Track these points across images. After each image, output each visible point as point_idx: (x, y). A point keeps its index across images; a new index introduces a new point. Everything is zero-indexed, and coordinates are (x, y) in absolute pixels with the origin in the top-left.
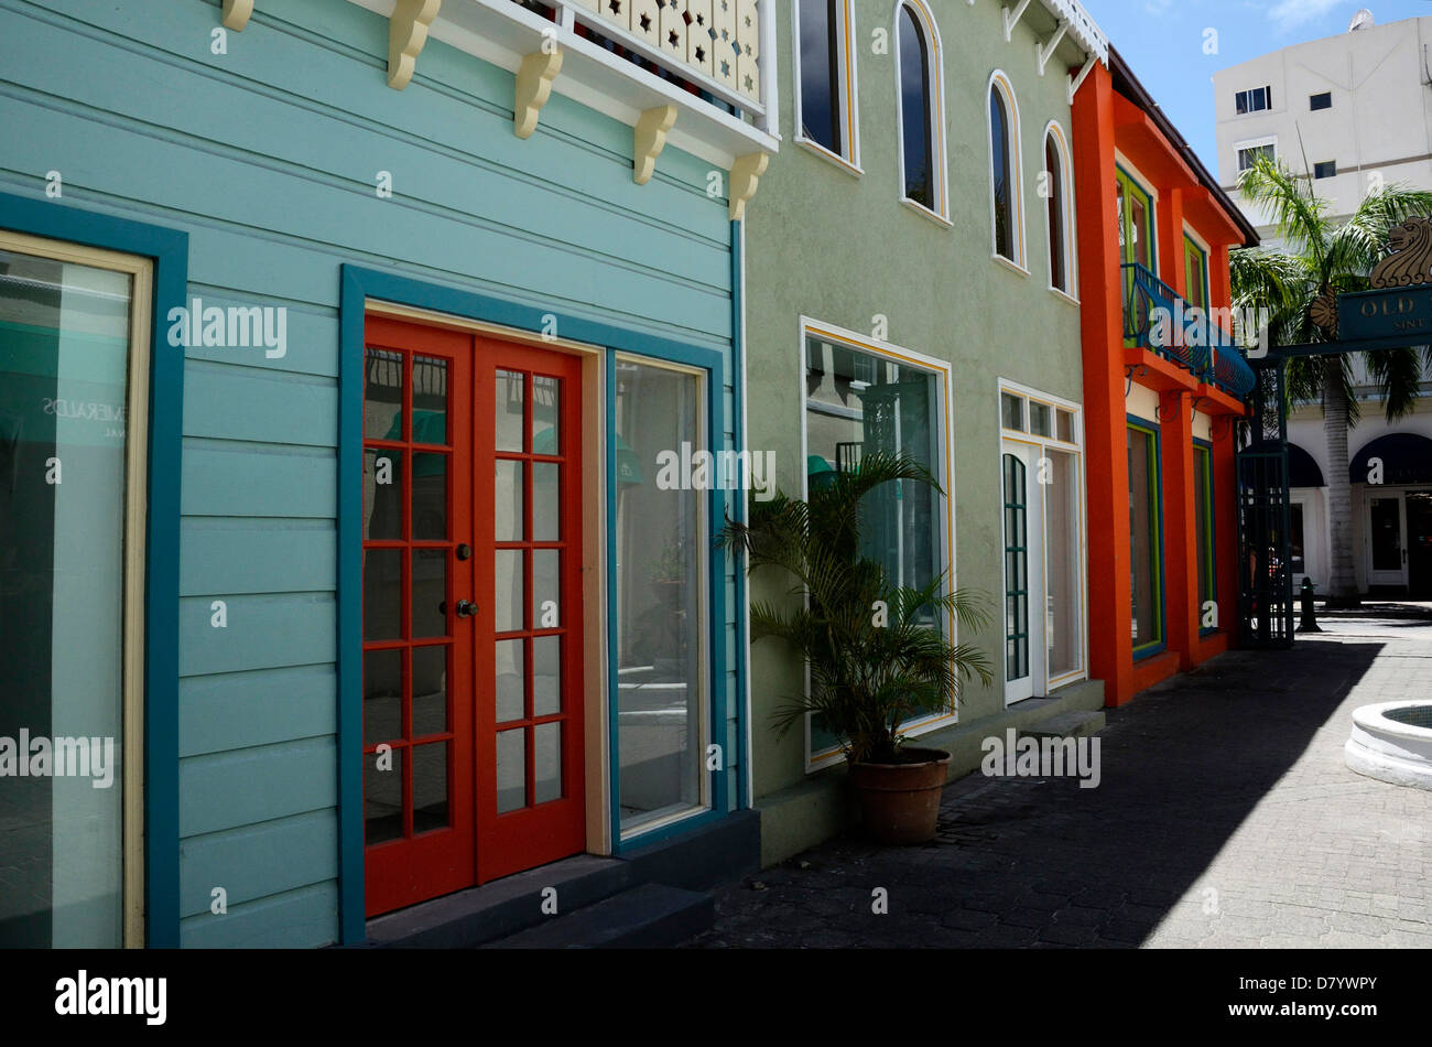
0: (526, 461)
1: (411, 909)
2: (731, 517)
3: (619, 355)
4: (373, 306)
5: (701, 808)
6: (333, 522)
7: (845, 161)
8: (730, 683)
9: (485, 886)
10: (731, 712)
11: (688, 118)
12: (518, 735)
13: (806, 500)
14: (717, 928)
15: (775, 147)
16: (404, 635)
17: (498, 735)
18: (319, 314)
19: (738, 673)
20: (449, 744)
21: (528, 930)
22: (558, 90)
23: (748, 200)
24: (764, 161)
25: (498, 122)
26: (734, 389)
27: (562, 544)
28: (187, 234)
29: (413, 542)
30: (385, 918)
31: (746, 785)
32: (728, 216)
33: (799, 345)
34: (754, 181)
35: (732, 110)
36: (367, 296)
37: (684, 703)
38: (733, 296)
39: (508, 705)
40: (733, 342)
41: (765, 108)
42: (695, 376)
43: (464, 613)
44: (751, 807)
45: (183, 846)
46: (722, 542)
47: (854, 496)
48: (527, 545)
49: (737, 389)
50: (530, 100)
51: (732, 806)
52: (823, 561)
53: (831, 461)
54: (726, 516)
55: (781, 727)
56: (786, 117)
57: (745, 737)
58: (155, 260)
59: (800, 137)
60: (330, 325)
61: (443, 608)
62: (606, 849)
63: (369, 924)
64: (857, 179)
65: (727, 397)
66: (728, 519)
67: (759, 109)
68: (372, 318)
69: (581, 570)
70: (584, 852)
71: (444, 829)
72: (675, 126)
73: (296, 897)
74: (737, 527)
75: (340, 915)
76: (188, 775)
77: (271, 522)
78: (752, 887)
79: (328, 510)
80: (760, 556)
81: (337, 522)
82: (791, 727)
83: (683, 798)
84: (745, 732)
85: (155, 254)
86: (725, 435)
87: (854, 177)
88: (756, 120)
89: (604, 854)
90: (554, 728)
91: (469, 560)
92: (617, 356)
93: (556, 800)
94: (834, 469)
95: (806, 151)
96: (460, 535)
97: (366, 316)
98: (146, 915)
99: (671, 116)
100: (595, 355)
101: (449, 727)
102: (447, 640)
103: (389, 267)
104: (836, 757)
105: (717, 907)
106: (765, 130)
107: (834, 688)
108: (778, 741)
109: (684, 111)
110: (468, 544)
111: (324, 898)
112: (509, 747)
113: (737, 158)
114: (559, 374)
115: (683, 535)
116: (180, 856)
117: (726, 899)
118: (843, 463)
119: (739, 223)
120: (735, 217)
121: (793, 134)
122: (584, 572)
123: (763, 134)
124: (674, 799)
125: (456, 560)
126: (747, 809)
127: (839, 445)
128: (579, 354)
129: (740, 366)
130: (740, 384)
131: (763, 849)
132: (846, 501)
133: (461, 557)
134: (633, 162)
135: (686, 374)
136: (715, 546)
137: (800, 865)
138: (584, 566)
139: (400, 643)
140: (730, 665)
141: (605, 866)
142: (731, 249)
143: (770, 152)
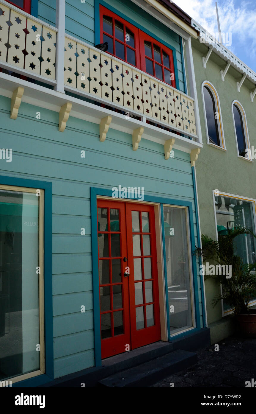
0: (141, 234)
1: (114, 357)
2: (197, 246)
3: (164, 205)
4: (99, 197)
5: (193, 327)
6: (91, 254)
7: (221, 148)
8: (199, 292)
9: (134, 350)
10: (200, 300)
11: (178, 141)
12: (142, 308)
13: (218, 240)
14: (199, 363)
15: (202, 146)
16: (110, 282)
17: (136, 308)
18: (85, 200)
19: (201, 289)
20: (123, 311)
21: (146, 363)
22: (143, 137)
23: (196, 161)
24: (199, 150)
25: (129, 147)
26: (196, 212)
27: (151, 256)
28: (52, 183)
29: (112, 257)
30: (107, 359)
31: (205, 321)
32: (191, 166)
33: (213, 198)
34: (197, 156)
35: (190, 138)
36: (97, 195)
37: (187, 296)
38: (194, 186)
39: (139, 300)
40: (195, 199)
41: (198, 136)
42: (185, 209)
43: (126, 276)
44: (207, 327)
45: (54, 340)
46: (195, 253)
47: (231, 239)
48: (142, 257)
49: (196, 211)
50: (136, 141)
51: (202, 327)
52: (224, 257)
53: (226, 227)
54: (196, 246)
55: (214, 304)
56: (204, 138)
57: (204, 307)
58: (44, 190)
59: (209, 143)
60: (88, 203)
61: (120, 275)
62: (167, 340)
63: (103, 361)
64: (225, 152)
65: (194, 214)
66: (196, 247)
67: (197, 137)
68: (99, 200)
69: (157, 263)
70: (161, 340)
71: (122, 334)
72: (174, 144)
73: (83, 353)
74: (199, 249)
75: (95, 358)
76: (55, 321)
77: (75, 254)
78: (208, 351)
79: (89, 250)
80: (205, 256)
81: (92, 254)
82: (217, 304)
83: (188, 324)
84: (204, 306)
85: (44, 188)
86: (194, 224)
87: (224, 152)
88: (196, 140)
89: (166, 341)
90: (151, 306)
91: (126, 262)
92: (163, 205)
93: (153, 326)
94: (227, 229)
95: (211, 146)
96: (124, 255)
97: (97, 200)
98: (45, 358)
99: (173, 141)
100: (158, 205)
101: (123, 307)
102: (122, 283)
103: (102, 187)
104: (231, 312)
105: (199, 357)
106: (199, 142)
107: (229, 292)
108: (213, 308)
109: (177, 140)
110: (126, 257)
111: (90, 354)
112: (139, 312)
113: (192, 150)
114: (148, 211)
115: (184, 252)
116: (54, 342)
117: (201, 354)
118: (229, 227)
119: (194, 167)
120: (193, 166)
121: (207, 142)
122: (158, 264)
123: (198, 143)
124: (185, 325)
125: (123, 262)
126: (206, 327)
127: (227, 222)
128: (153, 205)
129: (197, 205)
130: (197, 210)
131: (211, 339)
132: (229, 240)
133: (125, 261)
134: (164, 154)
135: (182, 208)
136: (193, 255)
137: (222, 344)
138: (158, 262)
139: (109, 284)
140: (199, 287)
141: (166, 345)
142: (192, 174)
143: (200, 148)
